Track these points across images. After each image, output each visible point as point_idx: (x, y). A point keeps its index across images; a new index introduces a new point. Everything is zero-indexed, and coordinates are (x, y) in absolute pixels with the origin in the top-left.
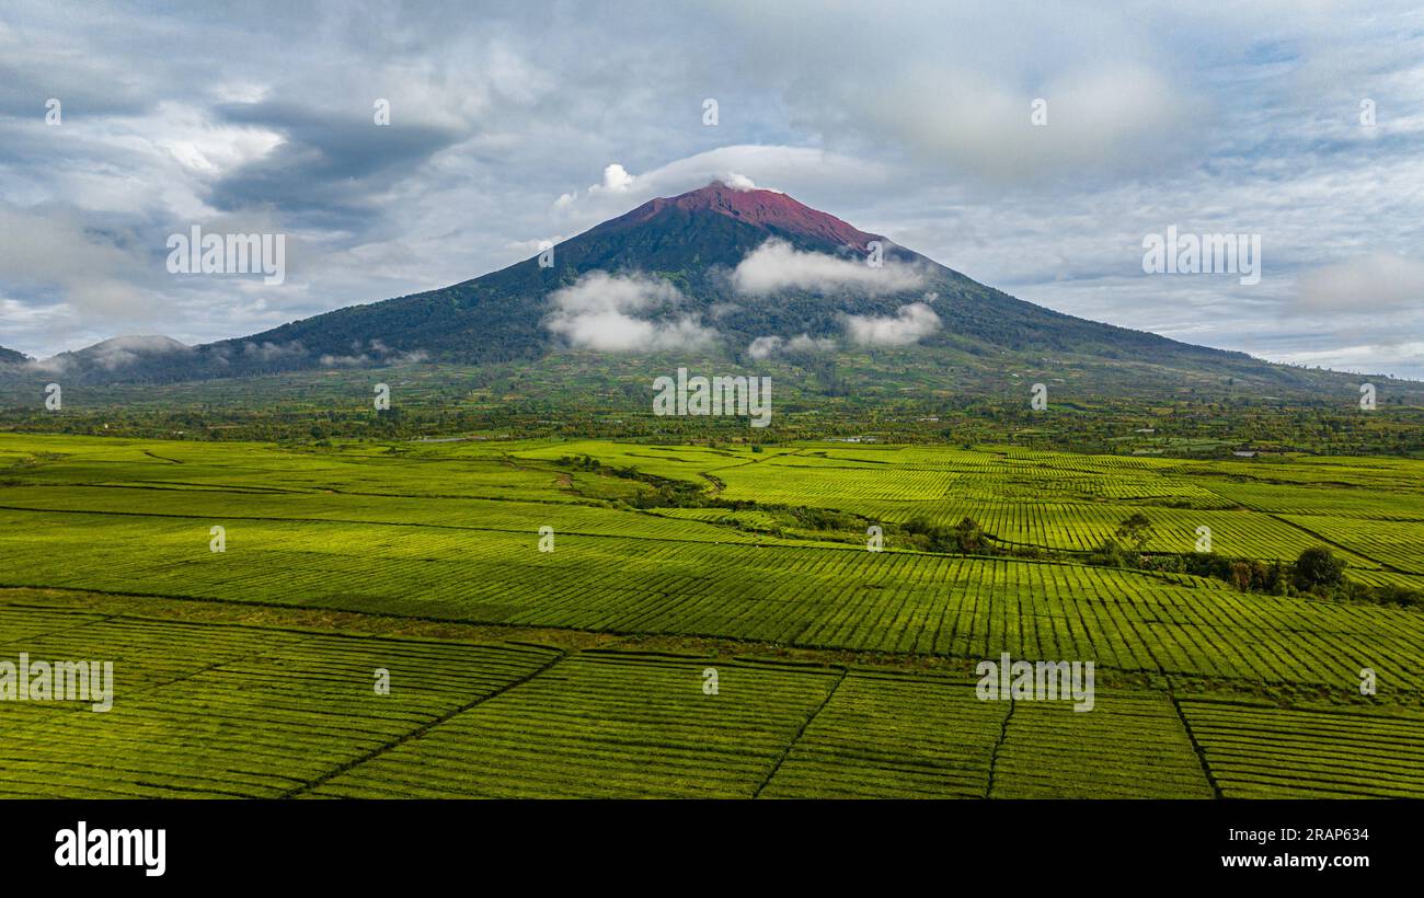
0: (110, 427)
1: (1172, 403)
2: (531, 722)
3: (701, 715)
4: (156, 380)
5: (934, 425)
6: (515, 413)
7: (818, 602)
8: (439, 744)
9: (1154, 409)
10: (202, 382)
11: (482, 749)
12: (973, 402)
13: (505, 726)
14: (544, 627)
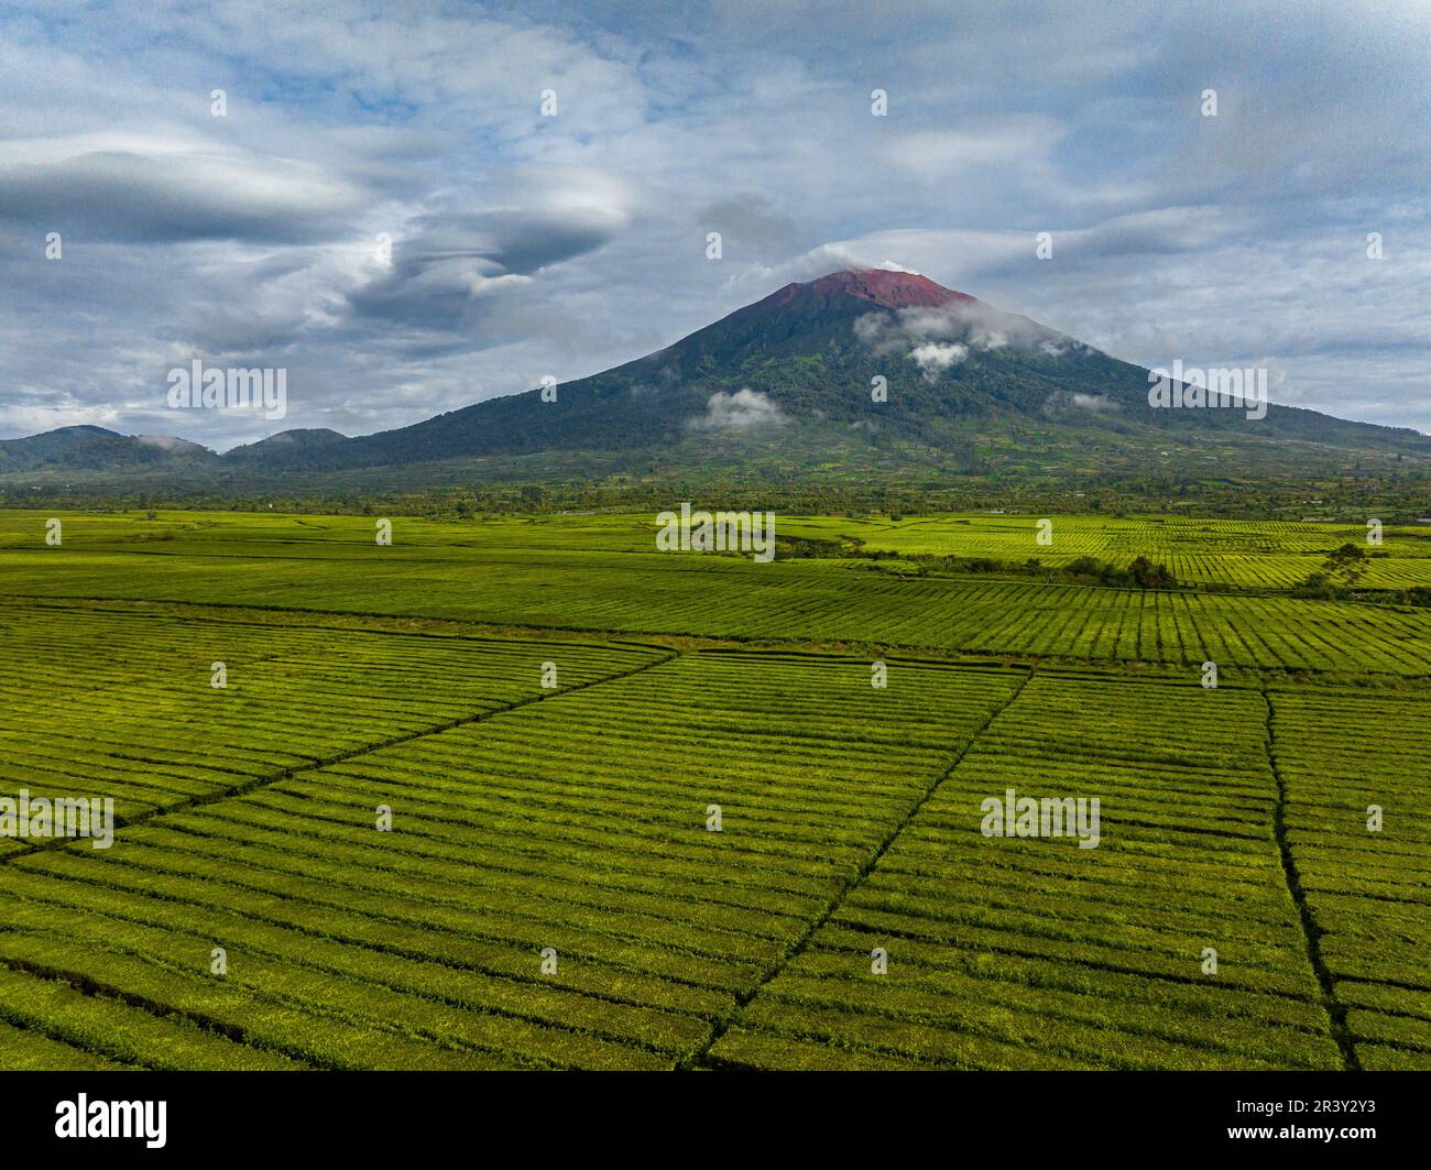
0: (274, 506)
1: (1336, 478)
2: (627, 709)
3: (848, 707)
4: (320, 469)
5: (1080, 500)
6: (652, 491)
7: (981, 620)
8: (503, 727)
9: (1317, 484)
10: (361, 470)
11: (558, 733)
12: (1120, 478)
13: (592, 713)
14: (657, 633)
